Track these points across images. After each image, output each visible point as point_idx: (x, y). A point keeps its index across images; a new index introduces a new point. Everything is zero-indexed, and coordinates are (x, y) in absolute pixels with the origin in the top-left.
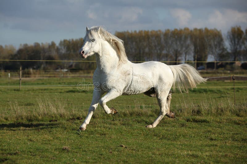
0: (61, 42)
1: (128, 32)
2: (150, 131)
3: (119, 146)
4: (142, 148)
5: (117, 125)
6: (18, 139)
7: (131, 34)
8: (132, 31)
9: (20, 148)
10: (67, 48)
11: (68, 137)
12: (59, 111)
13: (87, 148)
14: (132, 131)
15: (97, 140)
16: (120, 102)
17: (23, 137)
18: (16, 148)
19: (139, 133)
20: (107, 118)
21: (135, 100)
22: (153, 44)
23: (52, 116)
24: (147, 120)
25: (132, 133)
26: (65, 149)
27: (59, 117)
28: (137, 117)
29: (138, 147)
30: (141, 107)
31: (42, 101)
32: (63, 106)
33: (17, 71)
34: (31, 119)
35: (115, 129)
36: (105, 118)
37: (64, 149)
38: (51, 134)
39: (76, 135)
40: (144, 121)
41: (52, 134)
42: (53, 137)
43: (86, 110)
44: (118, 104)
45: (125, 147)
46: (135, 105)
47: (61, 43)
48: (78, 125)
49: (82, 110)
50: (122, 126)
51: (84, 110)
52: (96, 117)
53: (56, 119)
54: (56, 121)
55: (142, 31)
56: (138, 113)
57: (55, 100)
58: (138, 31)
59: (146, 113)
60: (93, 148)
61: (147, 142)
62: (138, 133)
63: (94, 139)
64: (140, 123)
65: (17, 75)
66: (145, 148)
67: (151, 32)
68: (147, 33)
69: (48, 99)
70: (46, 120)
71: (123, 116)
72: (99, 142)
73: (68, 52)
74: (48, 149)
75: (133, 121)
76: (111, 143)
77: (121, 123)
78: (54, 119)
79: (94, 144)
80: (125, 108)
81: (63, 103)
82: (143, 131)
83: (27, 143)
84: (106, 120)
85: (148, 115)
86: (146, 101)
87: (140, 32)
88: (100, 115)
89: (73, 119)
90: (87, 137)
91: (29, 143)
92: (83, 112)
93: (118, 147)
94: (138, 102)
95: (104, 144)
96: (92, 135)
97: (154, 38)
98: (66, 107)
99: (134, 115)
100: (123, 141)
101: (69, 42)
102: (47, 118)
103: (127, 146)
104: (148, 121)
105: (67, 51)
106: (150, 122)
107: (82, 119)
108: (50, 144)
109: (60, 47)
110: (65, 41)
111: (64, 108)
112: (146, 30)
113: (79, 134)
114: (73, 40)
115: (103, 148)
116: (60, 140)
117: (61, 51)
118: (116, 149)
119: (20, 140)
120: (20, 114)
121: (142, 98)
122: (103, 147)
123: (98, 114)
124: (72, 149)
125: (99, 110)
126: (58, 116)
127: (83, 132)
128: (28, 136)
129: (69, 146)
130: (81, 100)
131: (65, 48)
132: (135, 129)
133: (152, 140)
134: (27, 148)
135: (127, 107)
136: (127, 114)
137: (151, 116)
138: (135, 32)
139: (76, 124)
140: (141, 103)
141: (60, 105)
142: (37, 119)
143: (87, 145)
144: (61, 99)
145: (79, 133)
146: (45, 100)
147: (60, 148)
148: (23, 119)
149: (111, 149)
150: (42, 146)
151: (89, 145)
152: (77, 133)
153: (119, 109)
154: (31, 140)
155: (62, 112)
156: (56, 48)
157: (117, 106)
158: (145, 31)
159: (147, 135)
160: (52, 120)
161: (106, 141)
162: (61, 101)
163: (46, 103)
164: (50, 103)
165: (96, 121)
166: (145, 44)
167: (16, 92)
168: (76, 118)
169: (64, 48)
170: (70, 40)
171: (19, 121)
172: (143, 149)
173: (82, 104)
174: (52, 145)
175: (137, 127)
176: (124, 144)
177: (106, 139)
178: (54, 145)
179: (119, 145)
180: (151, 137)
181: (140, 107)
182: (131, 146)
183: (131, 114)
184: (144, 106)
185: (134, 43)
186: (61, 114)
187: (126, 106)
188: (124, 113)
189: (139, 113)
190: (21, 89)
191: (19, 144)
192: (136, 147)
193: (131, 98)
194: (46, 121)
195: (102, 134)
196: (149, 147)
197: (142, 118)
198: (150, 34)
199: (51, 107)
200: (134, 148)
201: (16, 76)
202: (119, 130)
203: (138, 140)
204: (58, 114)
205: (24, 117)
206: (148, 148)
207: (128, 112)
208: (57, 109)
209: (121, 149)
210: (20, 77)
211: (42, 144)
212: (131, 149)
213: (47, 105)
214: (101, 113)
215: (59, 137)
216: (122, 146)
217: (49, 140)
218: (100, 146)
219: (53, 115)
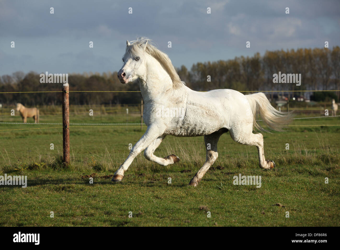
0: (194, 66)
1: (282, 51)
2: (316, 184)
3: (275, 205)
4: (305, 207)
5: (271, 176)
6: (141, 196)
7: (287, 54)
8: (288, 50)
9: (144, 208)
10: (202, 74)
11: (206, 193)
12: (193, 158)
13: (232, 207)
14: (291, 185)
15: (244, 197)
16: (274, 146)
17: (146, 193)
18: (138, 208)
19: (301, 187)
20: (257, 167)
21: (294, 142)
22: (317, 67)
23: (184, 165)
24: (312, 170)
25: (291, 188)
26: (203, 208)
27: (194, 166)
28: (297, 166)
29: (300, 206)
30: (303, 152)
31: (171, 145)
32: (199, 152)
33: (137, 106)
34: (156, 169)
35: (268, 181)
36: (254, 167)
37: (201, 209)
38: (183, 189)
39: (216, 191)
40: (306, 170)
41: (185, 189)
42: (187, 193)
43: (229, 156)
44: (271, 149)
45: (282, 206)
46: (295, 150)
47: (194, 68)
48: (218, 176)
49: (224, 157)
50: (277, 177)
51: (226, 157)
52: (242, 166)
53: (190, 169)
54: (190, 171)
55: (301, 50)
56: (298, 160)
57: (188, 144)
58: (296, 50)
59: (309, 160)
60: (239, 207)
61: (312, 199)
62: (299, 188)
63: (241, 196)
64: (301, 174)
65: (137, 110)
66: (310, 208)
67: (314, 50)
68: (308, 52)
69: (178, 142)
70: (176, 170)
71: (278, 164)
72: (247, 199)
73: (203, 80)
74: (179, 209)
75: (292, 171)
76: (263, 200)
77: (276, 174)
78: (187, 169)
79: (241, 202)
80: (281, 154)
81: (199, 147)
82: (306, 185)
83: (153, 201)
84: (256, 170)
85: (313, 162)
86: (308, 144)
87: (300, 51)
88: (248, 164)
89: (212, 169)
90: (231, 193)
91: (155, 201)
92: (225, 160)
93: (273, 206)
94: (298, 145)
95: (254, 202)
96: (238, 189)
97: (318, 59)
98: (202, 153)
99: (293, 162)
100: (279, 198)
101: (205, 66)
102: (178, 168)
103: (285, 205)
104: (313, 172)
105: (201, 78)
106: (315, 172)
107: (223, 168)
108: (182, 202)
109: (192, 73)
110: (199, 64)
111: (200, 154)
112: (308, 48)
113: (220, 189)
114: (209, 63)
115: (253, 208)
116: (196, 197)
117: (194, 78)
118: (270, 208)
119: (143, 196)
120: (142, 163)
121: (303, 140)
122: (253, 206)
123: (244, 162)
124: (212, 208)
125: (247, 156)
126: (192, 164)
127: (225, 186)
128: (153, 192)
129: (207, 205)
130: (222, 143)
131: (200, 75)
132: (295, 182)
133: (319, 197)
134: (153, 208)
135: (284, 152)
136: (284, 162)
137: (317, 164)
138: (293, 50)
139: (216, 175)
140: (303, 146)
141: (194, 149)
142: (164, 169)
143: (231, 203)
144: (195, 142)
145: (220, 187)
146: (174, 144)
147: (196, 208)
148: (146, 170)
149: (264, 209)
150: (172, 205)
151: (234, 203)
152: (217, 188)
153: (273, 154)
154: (157, 197)
155: (197, 160)
156: (187, 74)
157: (270, 150)
158: (306, 50)
159: (311, 190)
160: (184, 170)
161: (257, 197)
162: (196, 144)
163: (176, 147)
164: (180, 147)
165: (243, 171)
166: (306, 67)
167: (136, 133)
168: (216, 167)
169: (198, 74)
170: (205, 63)
171: (141, 171)
172: (307, 209)
173: (223, 148)
174: (186, 204)
175: (297, 179)
176: (280, 203)
177: (256, 195)
178: (188, 204)
179: (273, 204)
180: (317, 193)
181: (301, 152)
182: (291, 205)
183: (289, 162)
184: (306, 150)
185: (291, 66)
186: (196, 163)
187: (282, 151)
188: (280, 160)
189: (300, 160)
190: (142, 129)
191: (142, 202)
192: (298, 206)
193: (288, 140)
194: (176, 172)
195: (251, 189)
196: (315, 207)
197: (305, 167)
198: (312, 53)
199: (182, 153)
200: (295, 207)
201: (135, 112)
202: (274, 184)
203: (300, 197)
204: (192, 162)
205: (147, 167)
206: (313, 208)
207: (284, 158)
208: (190, 155)
209: (278, 208)
210: (141, 113)
211: (172, 202)
212: (291, 208)
213: (177, 150)
214: (249, 161)
215: (194, 193)
216: (278, 205)
217: (181, 198)
218: (249, 205)
219: (186, 164)
